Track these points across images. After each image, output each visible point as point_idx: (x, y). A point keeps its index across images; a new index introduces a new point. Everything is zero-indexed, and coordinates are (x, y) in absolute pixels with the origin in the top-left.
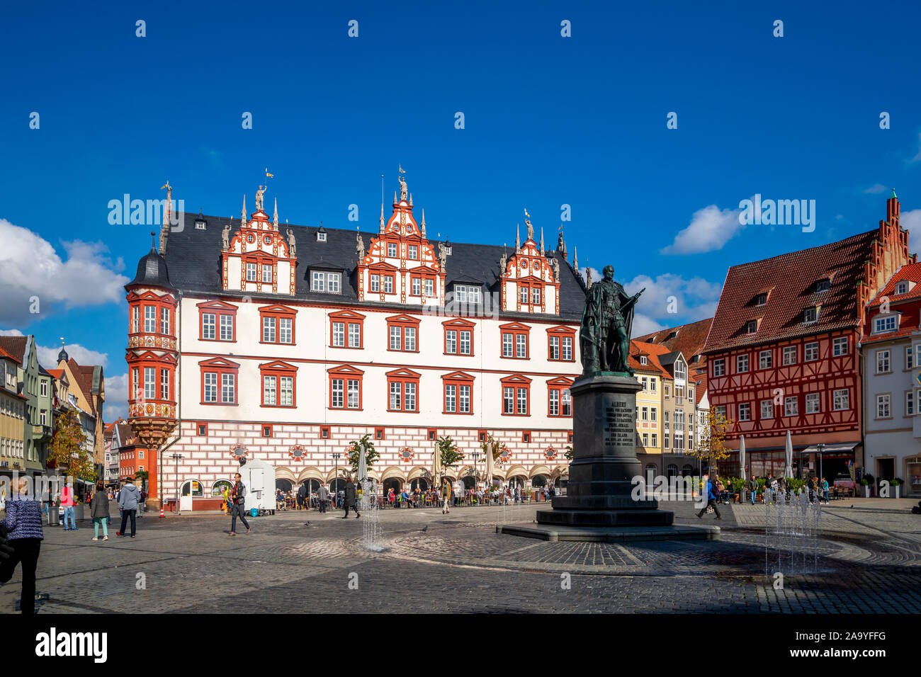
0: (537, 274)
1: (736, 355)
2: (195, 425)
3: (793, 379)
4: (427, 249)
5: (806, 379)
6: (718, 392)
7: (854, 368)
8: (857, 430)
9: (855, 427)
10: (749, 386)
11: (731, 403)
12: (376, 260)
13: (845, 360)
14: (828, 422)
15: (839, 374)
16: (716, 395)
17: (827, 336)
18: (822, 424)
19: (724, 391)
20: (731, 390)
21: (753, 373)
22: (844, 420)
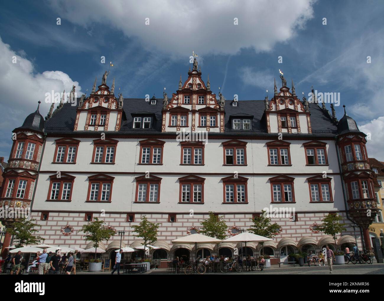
0: (291, 107)
2: (40, 214)
4: (211, 97)
12: (175, 106)
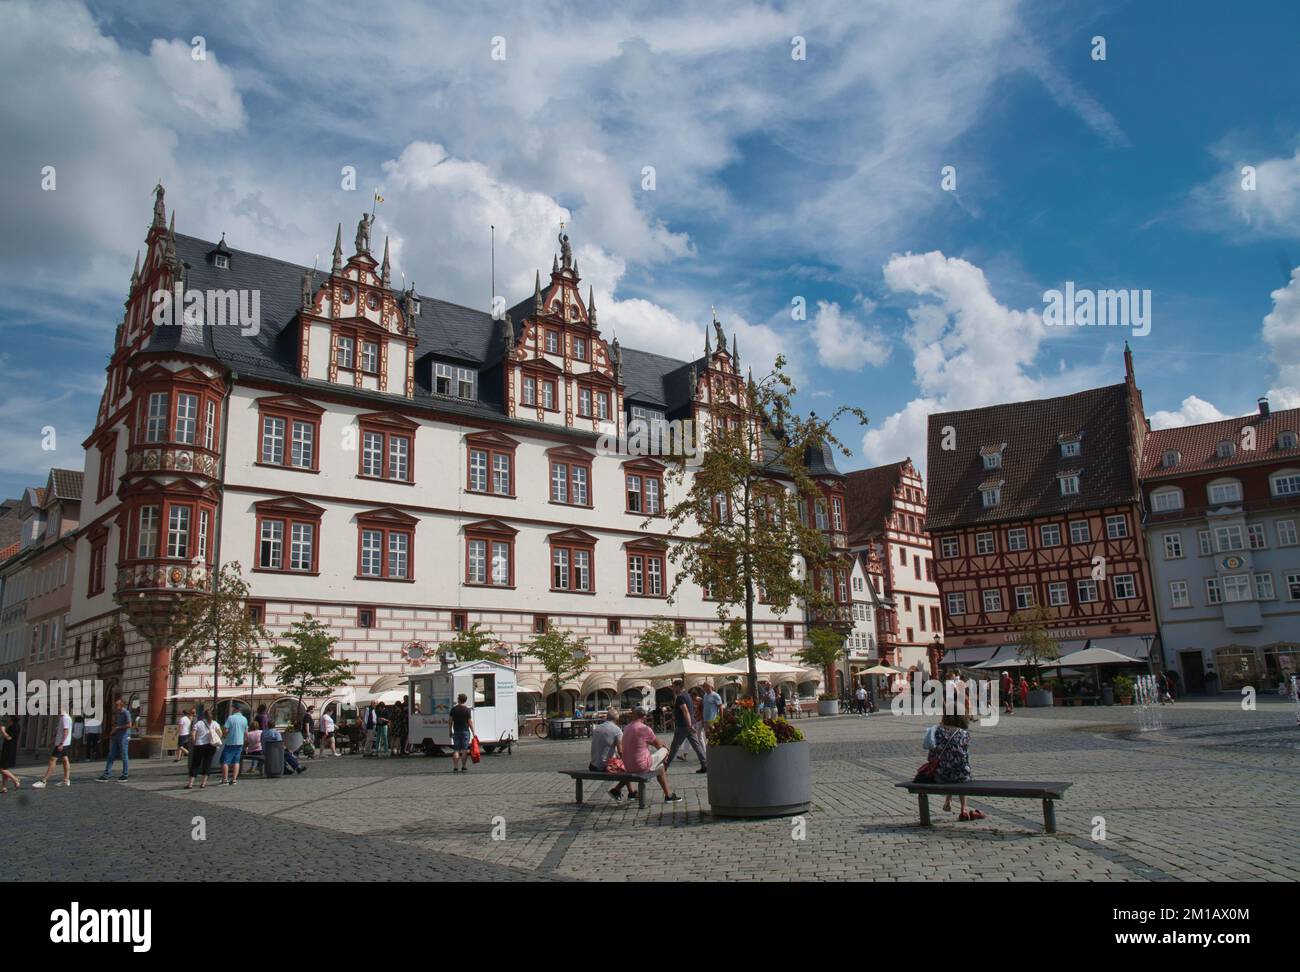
1: (975, 533)
3: (1059, 562)
5: (1076, 563)
6: (951, 576)
7: (1137, 551)
8: (1149, 620)
9: (1147, 617)
10: (997, 570)
11: (972, 590)
13: (1125, 543)
14: (1110, 612)
15: (1119, 558)
16: (948, 579)
17: (1098, 513)
18: (1103, 614)
19: (961, 575)
20: (971, 574)
21: (1001, 555)
22: (1131, 609)
